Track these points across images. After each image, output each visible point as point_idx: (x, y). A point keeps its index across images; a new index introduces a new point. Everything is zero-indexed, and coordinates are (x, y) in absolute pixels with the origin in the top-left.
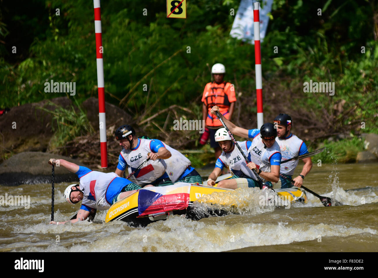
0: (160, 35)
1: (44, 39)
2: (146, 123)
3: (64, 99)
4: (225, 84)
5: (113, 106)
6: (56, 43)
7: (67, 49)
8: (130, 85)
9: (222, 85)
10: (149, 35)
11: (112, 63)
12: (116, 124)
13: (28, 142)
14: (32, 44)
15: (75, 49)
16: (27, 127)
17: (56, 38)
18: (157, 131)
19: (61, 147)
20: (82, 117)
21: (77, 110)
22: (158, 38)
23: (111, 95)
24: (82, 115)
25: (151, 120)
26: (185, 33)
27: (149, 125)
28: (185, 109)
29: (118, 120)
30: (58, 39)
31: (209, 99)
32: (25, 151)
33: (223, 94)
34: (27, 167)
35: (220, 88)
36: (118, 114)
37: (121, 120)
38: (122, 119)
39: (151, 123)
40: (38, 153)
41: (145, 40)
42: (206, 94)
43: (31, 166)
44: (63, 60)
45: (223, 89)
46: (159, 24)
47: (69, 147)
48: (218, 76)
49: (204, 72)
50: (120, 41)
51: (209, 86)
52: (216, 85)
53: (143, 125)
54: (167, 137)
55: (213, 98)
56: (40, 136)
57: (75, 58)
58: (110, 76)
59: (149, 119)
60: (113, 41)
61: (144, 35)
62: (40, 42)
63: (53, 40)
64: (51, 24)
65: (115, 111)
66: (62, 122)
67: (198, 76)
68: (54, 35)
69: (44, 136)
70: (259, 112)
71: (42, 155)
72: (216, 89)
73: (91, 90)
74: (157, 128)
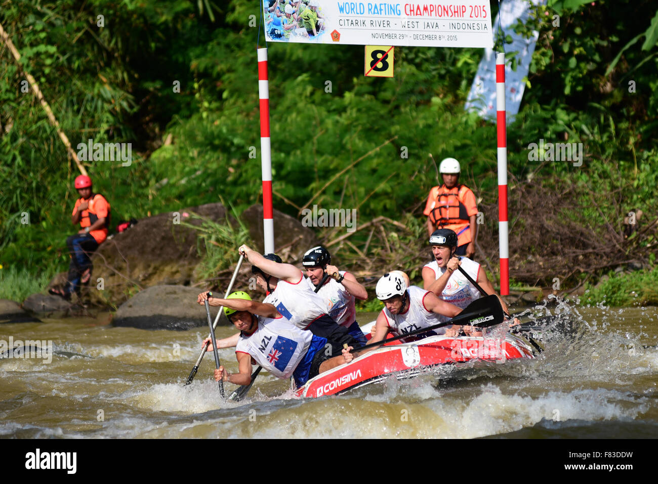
0: (359, 110)
1: (188, 117)
2: (338, 244)
3: (216, 207)
4: (459, 189)
5: (288, 217)
6: (205, 123)
7: (221, 131)
8: (313, 185)
9: (455, 190)
10: (342, 110)
11: (288, 153)
12: (292, 245)
13: (163, 271)
14: (170, 123)
15: (232, 131)
16: (161, 249)
17: (205, 115)
18: (353, 255)
19: (211, 279)
20: (242, 234)
21: (234, 224)
22: (354, 115)
23: (286, 201)
24: (243, 231)
25: (345, 239)
26: (397, 107)
27: (341, 246)
28: (396, 223)
29: (296, 239)
30: (208, 117)
31: (437, 212)
32: (159, 284)
33: (457, 204)
34: (161, 308)
35: (452, 194)
36: (296, 229)
37: (300, 239)
38: (301, 236)
39: (345, 244)
40: (177, 286)
41: (337, 117)
42: (432, 205)
43: (166, 307)
44: (214, 148)
45: (457, 195)
46: (357, 94)
47: (223, 278)
48: (450, 177)
49: (425, 167)
50: (299, 119)
51: (435, 192)
52: (446, 191)
53: (332, 246)
54: (367, 264)
55: (443, 210)
56: (181, 262)
57: (232, 144)
58: (283, 172)
59: (342, 237)
60: (289, 120)
61: (334, 110)
62: (181, 121)
63: (201, 119)
64: (197, 95)
65: (291, 224)
66: (213, 241)
67: (416, 173)
68: (201, 110)
69: (186, 263)
70: (502, 220)
71: (184, 291)
72: (446, 195)
73: (255, 192)
74: (353, 252)
